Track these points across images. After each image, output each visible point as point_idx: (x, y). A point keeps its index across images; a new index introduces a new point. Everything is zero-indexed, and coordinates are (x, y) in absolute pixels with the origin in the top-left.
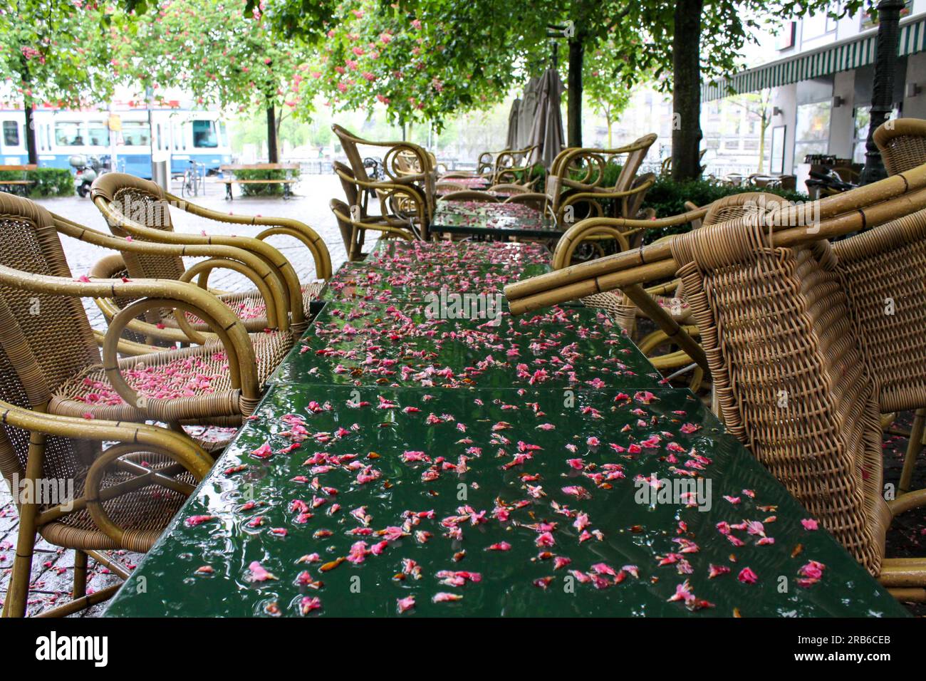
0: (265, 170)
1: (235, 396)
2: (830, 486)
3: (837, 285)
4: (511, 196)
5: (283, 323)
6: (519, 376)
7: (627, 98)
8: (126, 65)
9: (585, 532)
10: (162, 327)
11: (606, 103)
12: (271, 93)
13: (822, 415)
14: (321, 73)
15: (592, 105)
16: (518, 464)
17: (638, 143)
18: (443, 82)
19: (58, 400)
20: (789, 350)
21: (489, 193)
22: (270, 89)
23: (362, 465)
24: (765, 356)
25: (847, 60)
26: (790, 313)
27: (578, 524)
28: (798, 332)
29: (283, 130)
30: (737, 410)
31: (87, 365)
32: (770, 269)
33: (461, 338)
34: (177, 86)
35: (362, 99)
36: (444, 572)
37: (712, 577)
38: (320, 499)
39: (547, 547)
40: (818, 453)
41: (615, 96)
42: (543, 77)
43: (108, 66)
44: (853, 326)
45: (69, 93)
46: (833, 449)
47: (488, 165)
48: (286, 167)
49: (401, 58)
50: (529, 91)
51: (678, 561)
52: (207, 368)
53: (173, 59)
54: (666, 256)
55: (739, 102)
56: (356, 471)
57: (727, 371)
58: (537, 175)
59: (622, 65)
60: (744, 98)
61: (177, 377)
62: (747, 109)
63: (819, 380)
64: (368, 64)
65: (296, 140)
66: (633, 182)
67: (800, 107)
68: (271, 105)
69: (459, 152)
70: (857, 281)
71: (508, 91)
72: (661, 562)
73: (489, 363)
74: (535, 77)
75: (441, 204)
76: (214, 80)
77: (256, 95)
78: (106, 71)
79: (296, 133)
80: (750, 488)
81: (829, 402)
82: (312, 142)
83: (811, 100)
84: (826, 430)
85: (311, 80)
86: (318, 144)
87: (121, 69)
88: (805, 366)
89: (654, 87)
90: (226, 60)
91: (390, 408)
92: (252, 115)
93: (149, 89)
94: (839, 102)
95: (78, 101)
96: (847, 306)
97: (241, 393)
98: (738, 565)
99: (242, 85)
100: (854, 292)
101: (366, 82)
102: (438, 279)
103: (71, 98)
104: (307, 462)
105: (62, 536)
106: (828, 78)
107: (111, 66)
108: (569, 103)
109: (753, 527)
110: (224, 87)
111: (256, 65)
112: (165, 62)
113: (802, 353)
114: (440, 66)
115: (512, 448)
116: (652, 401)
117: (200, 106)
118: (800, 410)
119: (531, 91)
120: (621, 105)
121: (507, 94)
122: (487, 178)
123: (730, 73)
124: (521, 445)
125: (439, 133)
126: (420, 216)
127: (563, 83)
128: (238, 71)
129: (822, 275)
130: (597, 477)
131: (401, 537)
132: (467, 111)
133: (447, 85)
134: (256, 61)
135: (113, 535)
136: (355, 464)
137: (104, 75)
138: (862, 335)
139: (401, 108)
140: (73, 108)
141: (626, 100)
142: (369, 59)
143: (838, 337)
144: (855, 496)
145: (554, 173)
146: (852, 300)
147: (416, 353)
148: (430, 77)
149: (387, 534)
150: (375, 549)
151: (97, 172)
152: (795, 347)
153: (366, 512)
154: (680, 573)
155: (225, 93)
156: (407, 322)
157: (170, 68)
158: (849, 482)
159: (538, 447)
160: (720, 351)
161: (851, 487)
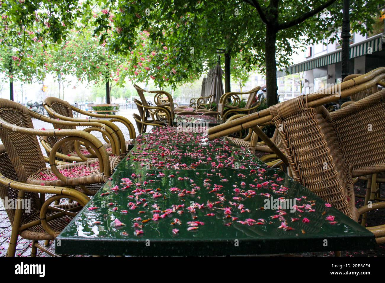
0: (105, 107)
1: (102, 176)
2: (335, 199)
3: (332, 128)
4: (203, 113)
5: (118, 153)
6: (213, 166)
7: (248, 77)
8: (51, 66)
9: (243, 210)
10: (70, 156)
11: (239, 79)
12: (108, 76)
13: (330, 171)
14: (128, 68)
15: (234, 80)
16: (215, 191)
17: (253, 90)
18: (176, 70)
19: (29, 179)
20: (316, 146)
21: (195, 112)
22: (107, 76)
23: (155, 192)
24: (307, 158)
25: (332, 60)
26: (315, 132)
27: (240, 208)
28: (319, 139)
29: (112, 92)
30: (298, 172)
31: (41, 168)
32: (307, 116)
33: (189, 155)
34: (71, 74)
35: (144, 78)
36: (190, 222)
37: (293, 222)
38: (139, 202)
39: (228, 214)
40: (330, 186)
41: (243, 76)
42: (215, 68)
43: (43, 66)
44: (340, 144)
45: (27, 77)
46: (335, 184)
47: (194, 104)
48: (113, 105)
49: (160, 61)
50: (209, 74)
51: (279, 217)
52: (88, 169)
53: (69, 63)
54: (268, 114)
55: (292, 78)
56: (152, 194)
57: (293, 157)
58: (213, 107)
59: (246, 63)
60: (293, 76)
61: (77, 172)
62: (295, 81)
63: (328, 158)
64: (146, 64)
65: (117, 96)
66: (252, 105)
67: (315, 79)
68: (108, 81)
69: (182, 100)
70: (340, 127)
71: (201, 75)
72: (273, 218)
73: (200, 162)
74: (212, 69)
75: (176, 116)
76: (85, 71)
77: (102, 77)
78: (43, 68)
79: (117, 93)
80: (304, 195)
81: (332, 166)
82: (123, 97)
83: (319, 76)
84: (332, 177)
85: (124, 70)
86: (126, 98)
87: (49, 67)
88: (323, 152)
89: (258, 73)
90: (90, 64)
91: (163, 176)
92: (100, 85)
93: (60, 75)
94: (330, 77)
95: (31, 80)
96: (337, 136)
97: (104, 174)
98: (302, 217)
99: (96, 73)
100: (339, 131)
101: (145, 71)
102: (178, 138)
103: (28, 79)
104: (133, 191)
105: (30, 235)
106: (324, 68)
107: (44, 66)
108: (225, 79)
109: (307, 207)
110: (89, 74)
111: (102, 65)
112: (66, 64)
113: (321, 147)
114: (175, 64)
115: (212, 187)
116: (264, 172)
117: (80, 82)
118: (322, 170)
119: (210, 74)
120: (245, 80)
121: (200, 76)
122: (194, 108)
123: (287, 66)
124: (215, 185)
125: (175, 90)
126: (168, 120)
127: (223, 71)
128: (95, 68)
129: (327, 124)
130: (246, 194)
131: (172, 213)
132: (185, 82)
133: (178, 71)
134: (102, 64)
135: (51, 233)
136: (152, 192)
137: (42, 70)
138: (343, 148)
139: (160, 81)
140: (29, 83)
141: (247, 78)
142: (147, 62)
143: (334, 148)
144: (345, 203)
145: (221, 103)
146: (338, 134)
147: (172, 160)
148: (171, 69)
149: (167, 212)
150: (162, 216)
151: (38, 108)
152: (318, 145)
153: (158, 206)
154: (280, 220)
155: (90, 76)
156: (167, 150)
157: (68, 67)
158: (342, 197)
159: (222, 186)
160: (290, 149)
161: (343, 199)
